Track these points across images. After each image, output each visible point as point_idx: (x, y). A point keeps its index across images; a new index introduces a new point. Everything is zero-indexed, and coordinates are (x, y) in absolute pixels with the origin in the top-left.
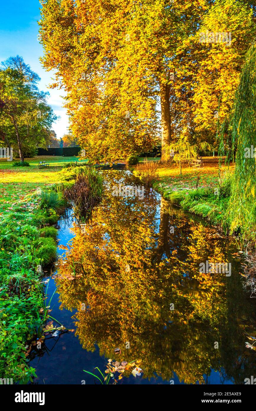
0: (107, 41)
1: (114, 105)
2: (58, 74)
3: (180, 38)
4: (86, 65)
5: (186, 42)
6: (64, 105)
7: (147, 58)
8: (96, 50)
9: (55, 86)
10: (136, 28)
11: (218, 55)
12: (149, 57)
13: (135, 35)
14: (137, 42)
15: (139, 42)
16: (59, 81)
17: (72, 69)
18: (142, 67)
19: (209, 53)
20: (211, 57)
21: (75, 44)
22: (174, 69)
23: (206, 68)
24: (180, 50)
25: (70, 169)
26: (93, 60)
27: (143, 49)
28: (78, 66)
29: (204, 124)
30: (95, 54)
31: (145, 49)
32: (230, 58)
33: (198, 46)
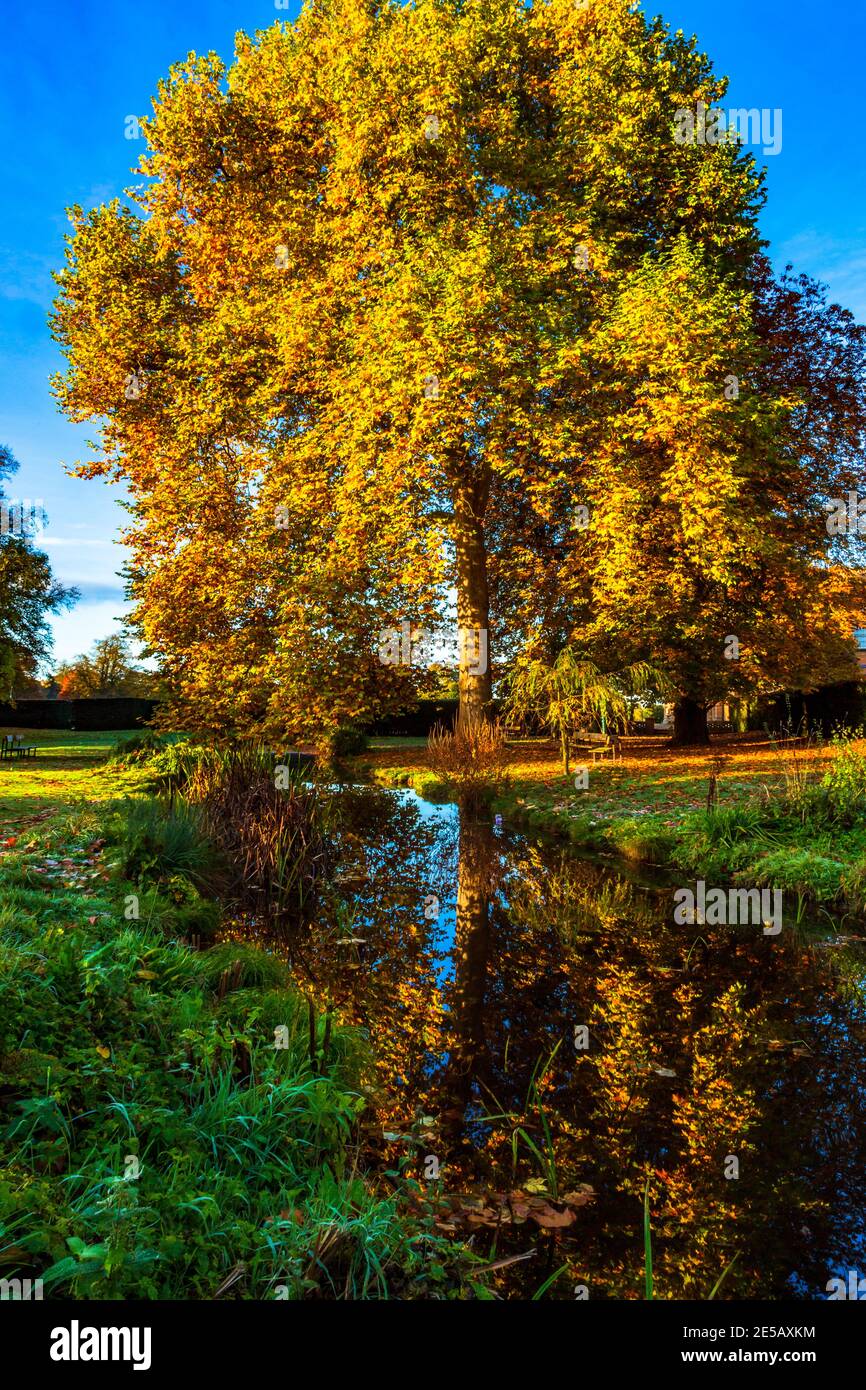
0: (302, 340)
1: (307, 543)
2: (112, 433)
3: (546, 344)
4: (218, 409)
5: (568, 354)
6: (123, 537)
7: (446, 391)
8: (254, 370)
9: (98, 470)
10: (406, 305)
11: (668, 399)
12: (452, 389)
13: (404, 323)
14: (412, 343)
15: (418, 344)
16: (113, 456)
17: (166, 420)
18: (427, 417)
19: (637, 392)
20: (645, 406)
21: (183, 345)
22: (530, 430)
23: (625, 436)
24: (549, 377)
25: (143, 758)
26: (243, 397)
27: (432, 363)
28: (189, 410)
29: (599, 619)
30: (250, 381)
31: (438, 364)
32: (704, 410)
33: (602, 370)
